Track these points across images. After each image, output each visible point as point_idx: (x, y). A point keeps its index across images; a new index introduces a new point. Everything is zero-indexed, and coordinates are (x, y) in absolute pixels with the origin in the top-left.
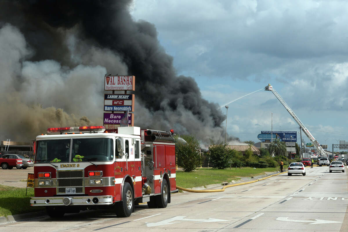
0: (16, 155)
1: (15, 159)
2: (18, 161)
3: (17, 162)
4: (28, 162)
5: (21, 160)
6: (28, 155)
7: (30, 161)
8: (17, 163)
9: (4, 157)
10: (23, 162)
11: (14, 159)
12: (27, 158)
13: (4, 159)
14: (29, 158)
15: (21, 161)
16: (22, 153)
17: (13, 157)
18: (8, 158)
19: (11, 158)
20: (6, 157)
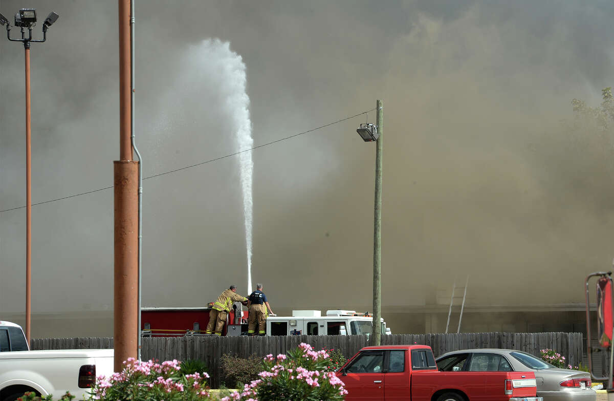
0: (506, 353)
1: (502, 373)
2: (516, 383)
3: (510, 387)
4: (564, 384)
5: (530, 376)
6: (564, 349)
7: (573, 384)
8: (510, 393)
9: (446, 364)
10: (542, 384)
11: (495, 372)
12: (556, 364)
13: (446, 373)
14: (565, 366)
15: (532, 383)
16: (533, 341)
17: (490, 367)
18: (466, 368)
19: (478, 367)
20: (455, 365)
